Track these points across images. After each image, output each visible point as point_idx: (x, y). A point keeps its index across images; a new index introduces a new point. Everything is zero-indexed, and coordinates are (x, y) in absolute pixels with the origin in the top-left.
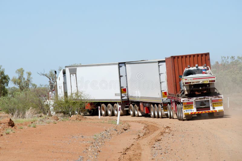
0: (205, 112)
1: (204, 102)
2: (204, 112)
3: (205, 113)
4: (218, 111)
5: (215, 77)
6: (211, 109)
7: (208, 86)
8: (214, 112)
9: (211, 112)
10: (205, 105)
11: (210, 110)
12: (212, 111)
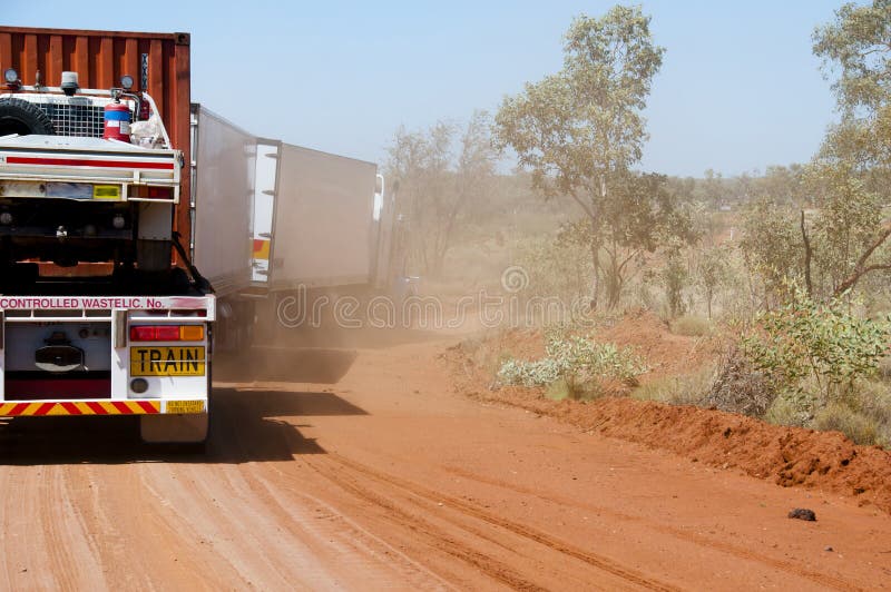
0: (66, 405)
1: (73, 335)
2: (58, 407)
3: (65, 412)
4: (163, 410)
5: (170, 166)
6: (120, 389)
7: (119, 221)
8: (139, 410)
9: (114, 411)
10: (76, 356)
11: (108, 396)
12: (119, 405)
